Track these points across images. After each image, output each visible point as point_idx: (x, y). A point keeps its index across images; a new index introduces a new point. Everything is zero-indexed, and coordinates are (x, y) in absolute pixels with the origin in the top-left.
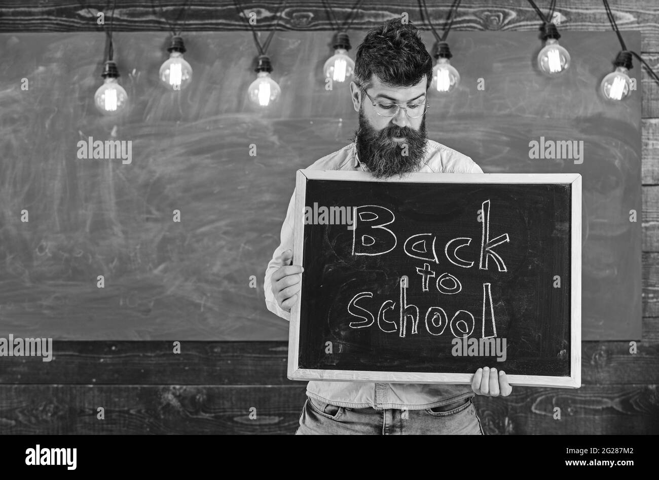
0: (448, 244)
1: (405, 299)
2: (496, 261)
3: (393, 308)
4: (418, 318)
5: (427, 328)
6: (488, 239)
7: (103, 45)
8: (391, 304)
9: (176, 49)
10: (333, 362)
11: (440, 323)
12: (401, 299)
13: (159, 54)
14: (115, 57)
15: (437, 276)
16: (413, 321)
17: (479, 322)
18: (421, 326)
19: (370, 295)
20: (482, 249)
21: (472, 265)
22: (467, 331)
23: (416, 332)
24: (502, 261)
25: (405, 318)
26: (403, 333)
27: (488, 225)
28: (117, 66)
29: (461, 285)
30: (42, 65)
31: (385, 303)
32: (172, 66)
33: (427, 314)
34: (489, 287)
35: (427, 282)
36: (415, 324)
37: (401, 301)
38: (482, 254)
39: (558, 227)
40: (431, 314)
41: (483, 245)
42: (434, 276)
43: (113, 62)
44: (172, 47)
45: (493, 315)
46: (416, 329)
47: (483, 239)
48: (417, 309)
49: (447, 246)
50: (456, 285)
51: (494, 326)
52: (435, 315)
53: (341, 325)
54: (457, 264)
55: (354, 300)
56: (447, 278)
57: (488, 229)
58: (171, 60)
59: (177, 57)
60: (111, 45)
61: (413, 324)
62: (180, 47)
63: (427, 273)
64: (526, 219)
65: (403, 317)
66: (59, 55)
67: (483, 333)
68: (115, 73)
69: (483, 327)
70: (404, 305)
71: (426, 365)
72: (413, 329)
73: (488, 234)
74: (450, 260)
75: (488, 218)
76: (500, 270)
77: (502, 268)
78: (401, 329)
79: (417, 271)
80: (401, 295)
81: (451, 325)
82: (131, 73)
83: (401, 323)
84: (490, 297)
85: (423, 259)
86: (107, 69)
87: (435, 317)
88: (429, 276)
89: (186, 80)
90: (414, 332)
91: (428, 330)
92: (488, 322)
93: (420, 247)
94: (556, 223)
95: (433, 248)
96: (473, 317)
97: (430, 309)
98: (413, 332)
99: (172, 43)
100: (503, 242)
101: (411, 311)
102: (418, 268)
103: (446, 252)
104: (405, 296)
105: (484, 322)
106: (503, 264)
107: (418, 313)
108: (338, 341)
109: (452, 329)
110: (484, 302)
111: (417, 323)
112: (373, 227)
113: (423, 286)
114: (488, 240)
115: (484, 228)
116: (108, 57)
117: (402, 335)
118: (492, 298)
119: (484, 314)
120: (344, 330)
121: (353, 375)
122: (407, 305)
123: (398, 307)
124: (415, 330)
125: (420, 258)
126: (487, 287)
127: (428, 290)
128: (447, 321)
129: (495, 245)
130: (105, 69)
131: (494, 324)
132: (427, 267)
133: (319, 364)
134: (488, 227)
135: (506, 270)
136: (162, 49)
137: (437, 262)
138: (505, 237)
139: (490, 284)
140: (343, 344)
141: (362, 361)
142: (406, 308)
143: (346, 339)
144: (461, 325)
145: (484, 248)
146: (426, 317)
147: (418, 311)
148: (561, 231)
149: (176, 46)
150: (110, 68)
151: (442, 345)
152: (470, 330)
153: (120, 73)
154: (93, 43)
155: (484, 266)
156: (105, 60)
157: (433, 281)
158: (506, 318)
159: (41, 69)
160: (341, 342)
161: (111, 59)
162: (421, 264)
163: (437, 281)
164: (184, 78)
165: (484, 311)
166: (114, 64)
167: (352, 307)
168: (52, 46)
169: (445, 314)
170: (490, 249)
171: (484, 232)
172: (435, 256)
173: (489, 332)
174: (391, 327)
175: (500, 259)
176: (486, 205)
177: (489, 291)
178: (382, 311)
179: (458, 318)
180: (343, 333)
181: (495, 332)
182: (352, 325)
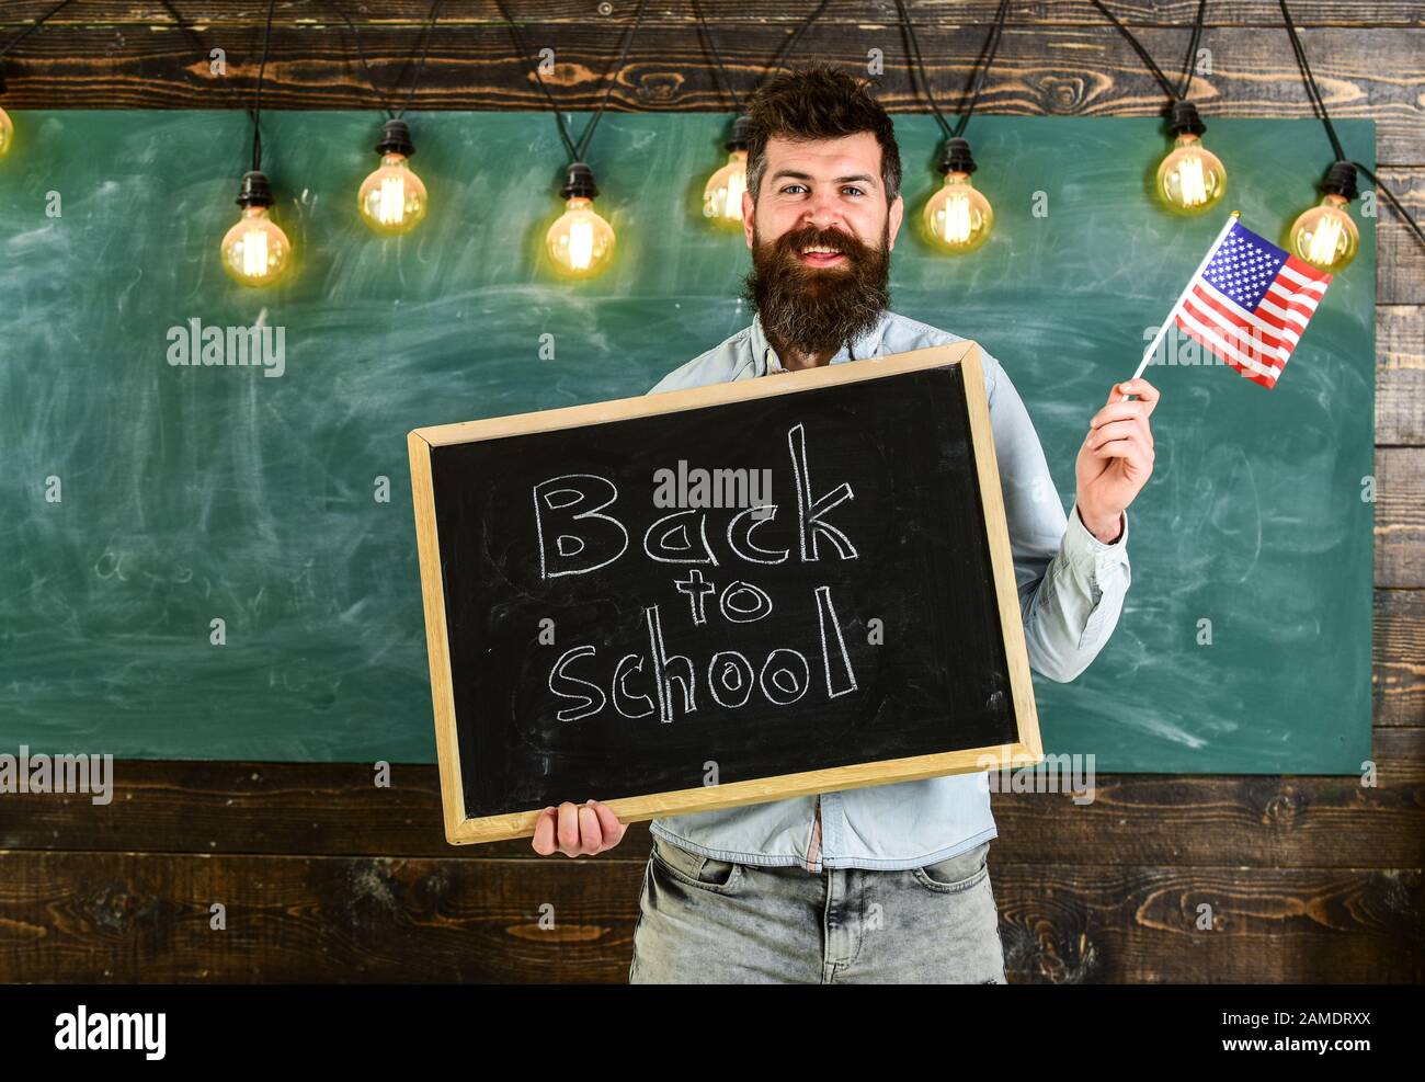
0: (732, 524)
1: (662, 645)
2: (832, 540)
3: (640, 668)
4: (693, 679)
5: (715, 696)
6: (809, 500)
8: (636, 662)
10: (535, 795)
11: (740, 682)
12: (654, 648)
15: (719, 591)
16: (685, 688)
17: (817, 666)
18: (702, 692)
19: (590, 650)
20: (802, 523)
21: (786, 557)
22: (797, 688)
23: (695, 707)
24: (846, 539)
25: (668, 683)
26: (667, 715)
27: (806, 472)
29: (769, 600)
31: (622, 661)
33: (711, 669)
34: (828, 594)
35: (701, 605)
36: (689, 689)
37: (654, 652)
38: (802, 531)
39: (947, 451)
40: (719, 668)
41: (801, 513)
42: (713, 591)
45: (843, 646)
46: (692, 702)
47: (801, 502)
48: (689, 662)
49: (730, 528)
50: (760, 602)
51: (849, 670)
52: (726, 668)
53: (540, 719)
54: (755, 561)
55: (558, 667)
56: (740, 591)
57: (807, 480)
61: (686, 693)
63: (697, 587)
64: (881, 448)
65: (663, 683)
67: (829, 687)
69: (828, 675)
70: (661, 658)
72: (687, 704)
73: (809, 490)
74: (741, 555)
75: (804, 460)
76: (843, 557)
77: (848, 552)
78: (663, 708)
79: (678, 586)
80: (653, 640)
81: (761, 682)
83: (661, 695)
84: (833, 614)
85: (685, 561)
87: (727, 672)
88: (702, 594)
90: (690, 707)
91: (717, 700)
92: (837, 663)
93: (676, 539)
94: (943, 445)
95: (704, 538)
96: (803, 659)
97: (715, 658)
98: (687, 709)
100: (841, 500)
101: (677, 668)
102: (678, 583)
103: (730, 540)
104: (661, 640)
105: (827, 665)
106: (849, 543)
107: (692, 671)
108: (539, 752)
109: (764, 689)
110: (822, 624)
111: (693, 687)
112: (575, 517)
113: (695, 614)
114: (810, 503)
115: (798, 479)
117: (667, 718)
118: (837, 615)
119: (824, 649)
120: (548, 729)
122: (667, 659)
123: (649, 664)
124: (690, 704)
125: (681, 561)
126: (822, 594)
127: (704, 621)
128: (752, 676)
129: (826, 510)
131: (848, 664)
132: (696, 575)
133: (504, 803)
134: (807, 476)
135: (856, 555)
137: (715, 562)
138: (844, 491)
139: (828, 589)
140: (549, 757)
141: (593, 784)
142: (665, 664)
143: (554, 745)
144: (784, 679)
145: (806, 520)
146: (710, 675)
147: (691, 666)
148: (953, 458)
151: (750, 724)
152: (802, 685)
155: (810, 554)
157: (712, 602)
160: (544, 753)
162: (682, 572)
163: (721, 601)
165: (824, 642)
167: (558, 683)
169: (747, 663)
170: (817, 519)
171: (799, 488)
172: (710, 552)
173: (840, 681)
174: (644, 706)
175: (841, 535)
176: (797, 435)
177: (829, 602)
178: (618, 677)
179: (774, 666)
180: (545, 735)
181: (853, 681)
182: (562, 716)
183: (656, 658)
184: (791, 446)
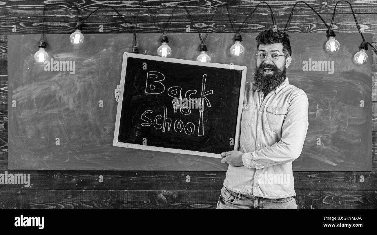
0: (187, 92)
1: (166, 115)
2: (207, 102)
3: (161, 118)
4: (171, 124)
6: (204, 91)
7: (132, 39)
8: (160, 117)
9: (164, 41)
10: (133, 140)
11: (180, 127)
12: (164, 115)
13: (157, 43)
14: (137, 44)
16: (169, 125)
17: (197, 128)
18: (172, 128)
19: (151, 112)
23: (170, 130)
24: (209, 102)
25: (166, 123)
26: (164, 130)
27: (205, 85)
28: (138, 48)
29: (191, 111)
30: (105, 48)
31: (157, 116)
32: (163, 49)
33: (175, 123)
36: (169, 127)
37: (164, 116)
38: (201, 98)
39: (235, 89)
40: (177, 123)
41: (202, 94)
43: (136, 47)
44: (163, 40)
45: (203, 126)
46: (170, 129)
47: (202, 91)
48: (171, 120)
49: (186, 93)
50: (189, 111)
51: (203, 131)
53: (138, 124)
55: (144, 114)
57: (205, 87)
58: (162, 46)
59: (165, 45)
60: (136, 39)
62: (166, 40)
64: (221, 84)
65: (165, 123)
66: (112, 43)
67: (198, 133)
68: (137, 51)
69: (199, 131)
70: (166, 117)
71: (173, 145)
73: (204, 89)
74: (187, 99)
75: (205, 82)
76: (208, 106)
77: (209, 105)
78: (163, 128)
79: (172, 103)
80: (165, 113)
81: (185, 128)
82: (145, 52)
83: (164, 125)
84: (203, 118)
86: (134, 50)
89: (169, 55)
90: (169, 130)
91: (175, 130)
92: (201, 128)
93: (174, 92)
94: (234, 88)
95: (180, 93)
96: (194, 126)
97: (176, 120)
99: (163, 38)
101: (168, 120)
103: (186, 96)
104: (166, 114)
105: (199, 128)
107: (171, 122)
109: (185, 130)
110: (200, 119)
111: (171, 125)
112: (155, 81)
113: (174, 110)
115: (203, 87)
116: (134, 45)
117: (164, 131)
119: (199, 125)
120: (139, 126)
121: (141, 147)
123: (163, 118)
124: (169, 129)
126: (202, 113)
127: (176, 112)
128: (183, 127)
129: (207, 95)
130: (133, 50)
131: (203, 130)
133: (127, 141)
135: (210, 106)
136: (158, 41)
138: (212, 92)
140: (138, 133)
142: (166, 119)
143: (139, 130)
144: (189, 129)
145: (202, 96)
148: (235, 91)
149: (165, 40)
150: (135, 49)
151: (180, 137)
152: (193, 131)
153: (139, 52)
154: (127, 38)
156: (133, 46)
158: (209, 127)
159: (105, 50)
160: (137, 131)
161: (135, 46)
164: (168, 54)
165: (200, 123)
166: (137, 48)
167: (143, 117)
168: (110, 39)
169: (183, 124)
170: (205, 96)
171: (202, 88)
172: (181, 97)
173: (201, 133)
174: (159, 127)
175: (209, 101)
176: (205, 76)
177: (203, 115)
178: (156, 119)
179: (188, 126)
180: (138, 128)
181: (203, 133)
182: (143, 124)
183: (164, 117)
184: (203, 78)
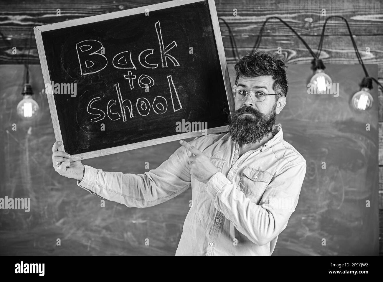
0: (140, 55)
1: (121, 97)
2: (171, 60)
3: (115, 104)
4: (132, 107)
5: (139, 112)
6: (163, 47)
8: (113, 102)
10: (86, 147)
11: (146, 108)
12: (119, 97)
15: (137, 78)
16: (129, 110)
17: (169, 101)
18: (135, 112)
19: (99, 99)
20: (161, 54)
21: (158, 66)
22: (164, 109)
23: (133, 116)
24: (175, 60)
25: (124, 109)
27: (162, 38)
29: (153, 81)
31: (109, 102)
33: (137, 104)
34: (171, 78)
35: (132, 83)
36: (131, 112)
37: (119, 99)
38: (162, 57)
39: (205, 30)
40: (140, 103)
41: (161, 51)
42: (135, 78)
45: (177, 95)
46: (132, 114)
47: (161, 48)
48: (130, 101)
49: (139, 57)
50: (150, 81)
51: (180, 102)
52: (141, 103)
53: (85, 122)
54: (148, 68)
55: (89, 105)
56: (144, 78)
57: (162, 40)
61: (130, 112)
63: (131, 77)
64: (184, 29)
65: (123, 109)
67: (174, 108)
69: (173, 104)
70: (121, 101)
71: (144, 136)
72: (130, 115)
73: (163, 44)
74: (143, 66)
75: (161, 33)
76: (175, 66)
77: (176, 64)
78: (123, 117)
79: (124, 77)
80: (118, 95)
81: (153, 107)
83: (122, 112)
84: (173, 84)
85: (126, 68)
87: (142, 104)
88: (132, 79)
91: (140, 114)
92: (176, 100)
93: (122, 61)
94: (203, 28)
95: (131, 60)
96: (165, 99)
97: (138, 100)
98: (131, 117)
100: (173, 47)
101: (126, 104)
102: (124, 75)
103: (140, 61)
104: (121, 95)
105: (172, 101)
106: (176, 61)
107: (131, 104)
108: (86, 133)
109: (154, 110)
110: (170, 88)
111: (132, 109)
112: (90, 54)
113: (130, 86)
114: (164, 48)
115: (159, 40)
117: (125, 120)
118: (175, 85)
119: (171, 96)
120: (88, 125)
121: (101, 153)
122: (123, 101)
123: (118, 103)
124: (131, 115)
125: (125, 68)
126: (169, 78)
127: (134, 88)
128: (150, 105)
129: (169, 50)
131: (179, 101)
132: (130, 73)
133: (78, 150)
134: (162, 39)
135: (179, 65)
137: (136, 69)
138: (174, 44)
139: (171, 76)
140: (89, 134)
141: (104, 142)
142: (123, 102)
143: (91, 130)
144: (160, 106)
145: (163, 53)
146: (137, 106)
147: (131, 103)
148: (207, 32)
151: (150, 121)
152: (165, 108)
155: (165, 65)
157: (135, 81)
158: (186, 95)
160: (88, 133)
162: (125, 72)
163: (138, 81)
165: (171, 94)
167: (90, 110)
169: (148, 101)
170: (166, 53)
171: (160, 43)
172: (133, 65)
173: (177, 107)
174: (117, 117)
175: (174, 58)
176: (158, 25)
177: (172, 81)
178: (109, 108)
179: (157, 102)
180: (88, 127)
181: (181, 106)
182: (92, 121)
183: (120, 100)
184: (156, 29)
